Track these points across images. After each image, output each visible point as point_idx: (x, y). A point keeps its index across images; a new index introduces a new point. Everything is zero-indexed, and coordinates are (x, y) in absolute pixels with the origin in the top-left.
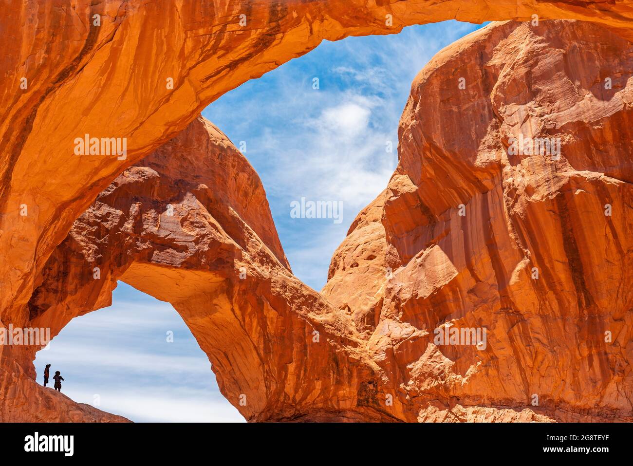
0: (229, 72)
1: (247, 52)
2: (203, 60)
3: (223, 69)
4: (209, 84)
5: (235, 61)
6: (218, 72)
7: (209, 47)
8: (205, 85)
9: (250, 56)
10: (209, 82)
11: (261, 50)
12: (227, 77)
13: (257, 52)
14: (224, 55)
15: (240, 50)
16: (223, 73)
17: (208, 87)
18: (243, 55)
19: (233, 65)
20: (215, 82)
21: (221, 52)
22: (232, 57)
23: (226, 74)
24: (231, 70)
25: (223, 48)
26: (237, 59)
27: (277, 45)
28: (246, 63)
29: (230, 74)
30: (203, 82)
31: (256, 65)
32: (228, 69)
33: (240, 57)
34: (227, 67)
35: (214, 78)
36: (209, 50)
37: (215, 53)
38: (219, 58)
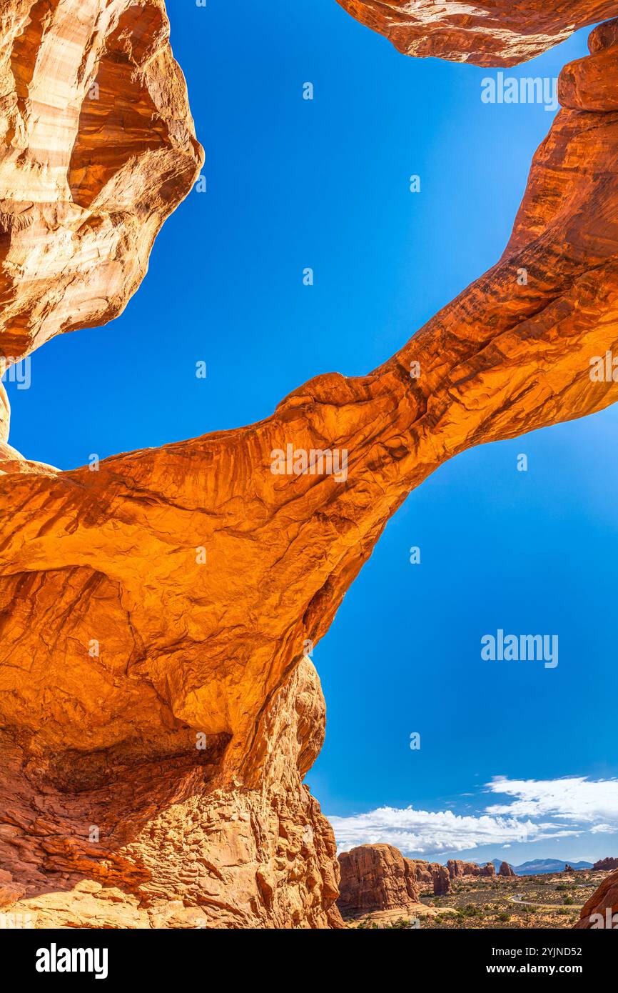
0: (511, 397)
1: (496, 418)
2: (538, 408)
3: (517, 399)
4: (528, 380)
5: (506, 410)
6: (521, 395)
7: (534, 418)
8: (533, 378)
9: (494, 415)
10: (529, 383)
11: (484, 423)
12: (511, 390)
13: (488, 420)
14: (519, 413)
15: (504, 420)
16: (516, 394)
17: (529, 377)
18: (499, 415)
19: (508, 404)
20: (522, 384)
21: (522, 415)
22: (510, 413)
23: (513, 393)
24: (509, 399)
25: (521, 420)
26: (505, 412)
27: (470, 431)
28: (495, 408)
29: (510, 393)
30: (536, 382)
31: (485, 408)
32: (512, 399)
33: (503, 414)
34: (513, 402)
35: (524, 388)
36: (533, 416)
37: (528, 415)
38: (523, 411)
